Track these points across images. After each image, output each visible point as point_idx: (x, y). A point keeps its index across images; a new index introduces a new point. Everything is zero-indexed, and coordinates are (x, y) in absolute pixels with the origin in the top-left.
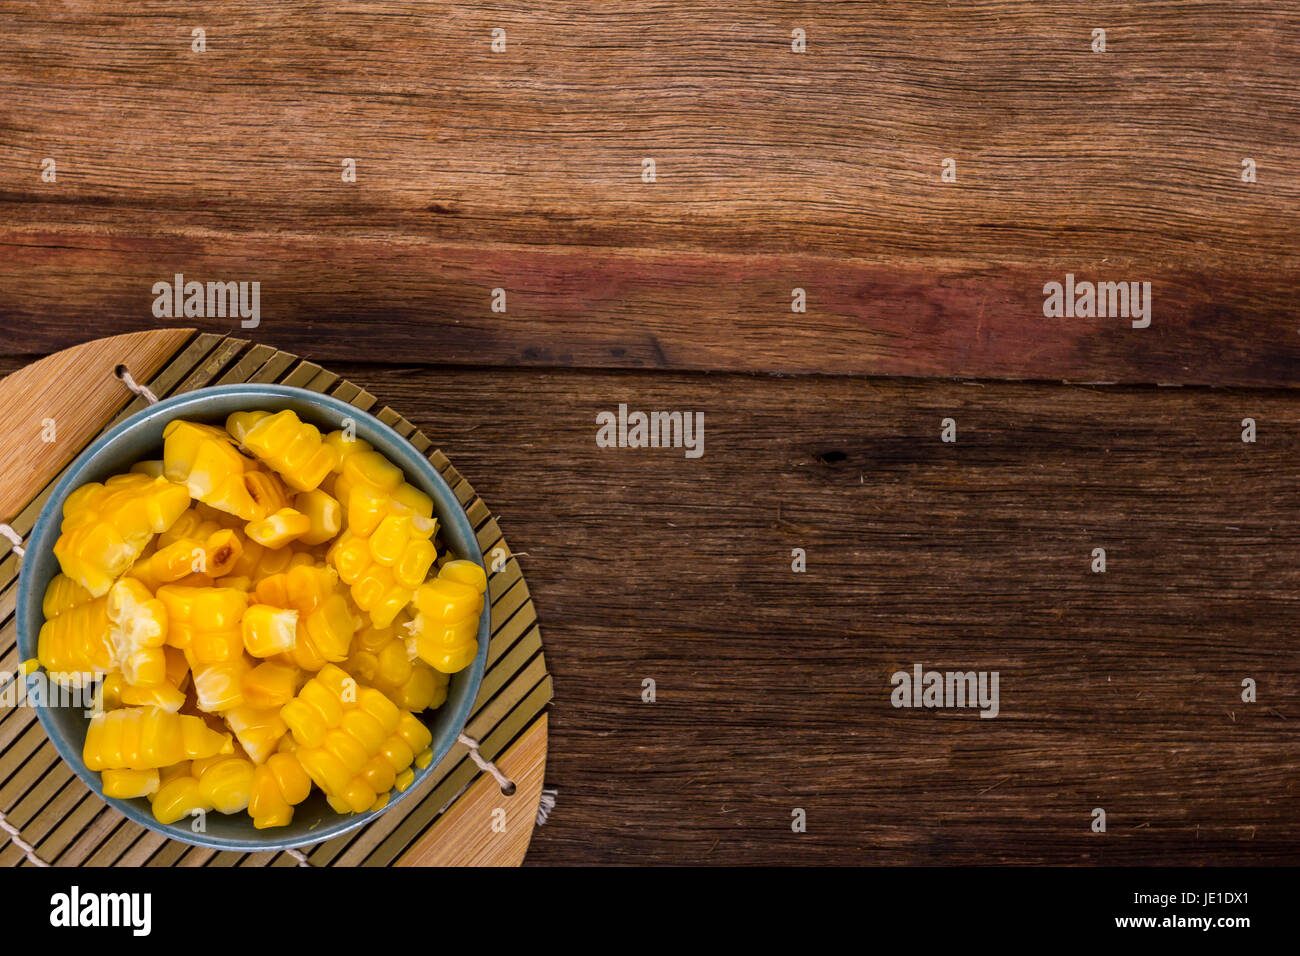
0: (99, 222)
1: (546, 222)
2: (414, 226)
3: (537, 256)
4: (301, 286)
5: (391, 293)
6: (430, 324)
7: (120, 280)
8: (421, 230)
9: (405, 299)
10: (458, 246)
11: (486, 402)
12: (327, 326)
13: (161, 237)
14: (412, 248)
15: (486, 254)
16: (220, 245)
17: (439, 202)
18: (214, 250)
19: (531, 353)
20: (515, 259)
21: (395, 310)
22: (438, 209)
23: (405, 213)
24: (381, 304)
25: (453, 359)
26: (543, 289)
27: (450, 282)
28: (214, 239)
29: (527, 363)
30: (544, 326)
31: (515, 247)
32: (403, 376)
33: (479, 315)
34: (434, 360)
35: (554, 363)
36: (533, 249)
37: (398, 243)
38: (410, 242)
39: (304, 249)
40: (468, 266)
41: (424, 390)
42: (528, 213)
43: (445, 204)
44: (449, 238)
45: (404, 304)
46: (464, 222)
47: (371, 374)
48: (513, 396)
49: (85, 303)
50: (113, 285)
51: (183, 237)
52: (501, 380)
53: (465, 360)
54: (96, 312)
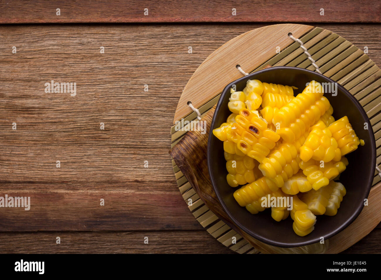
0: (30, 189)
1: (172, 184)
2: (130, 187)
3: (169, 195)
4: (95, 207)
5: (124, 209)
6: (136, 218)
7: (37, 207)
8: (132, 188)
9: (128, 210)
10: (144, 193)
11: (155, 241)
12: (103, 220)
13: (50, 193)
14: (129, 194)
15: (153, 195)
16: (69, 195)
17: (137, 179)
18: (67, 197)
19: (168, 226)
20: (162, 196)
21: (125, 214)
22: (137, 181)
23: (127, 183)
24: (121, 212)
25: (144, 229)
26: (171, 205)
27: (142, 204)
28: (67, 193)
29: (167, 229)
30: (172, 217)
31: (162, 192)
32: (128, 234)
33: (152, 214)
34: (138, 229)
35: (176, 229)
36: (168, 193)
37: (125, 192)
38: (129, 192)
39: (96, 196)
40: (147, 199)
41: (135, 238)
42: (166, 182)
43: (139, 179)
44: (141, 190)
45: (128, 212)
46: (146, 185)
47: (118, 234)
48: (163, 239)
49: (27, 215)
50: (36, 209)
51: (57, 193)
52: (159, 234)
53: (148, 229)
54: (31, 218)
